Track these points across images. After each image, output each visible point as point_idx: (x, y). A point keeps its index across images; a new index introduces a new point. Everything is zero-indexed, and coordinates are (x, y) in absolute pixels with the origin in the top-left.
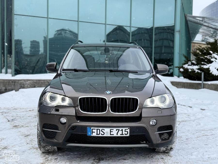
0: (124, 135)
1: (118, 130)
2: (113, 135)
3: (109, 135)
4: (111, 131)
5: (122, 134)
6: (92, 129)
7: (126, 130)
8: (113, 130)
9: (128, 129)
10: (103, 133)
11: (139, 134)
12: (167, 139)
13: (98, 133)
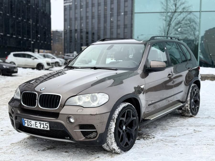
0: (45, 129)
1: (40, 124)
2: (37, 127)
3: (35, 127)
4: (36, 123)
5: (44, 128)
6: (25, 120)
7: (46, 125)
8: (37, 122)
9: (47, 124)
10: (31, 125)
11: (58, 129)
12: (92, 138)
13: (28, 124)
